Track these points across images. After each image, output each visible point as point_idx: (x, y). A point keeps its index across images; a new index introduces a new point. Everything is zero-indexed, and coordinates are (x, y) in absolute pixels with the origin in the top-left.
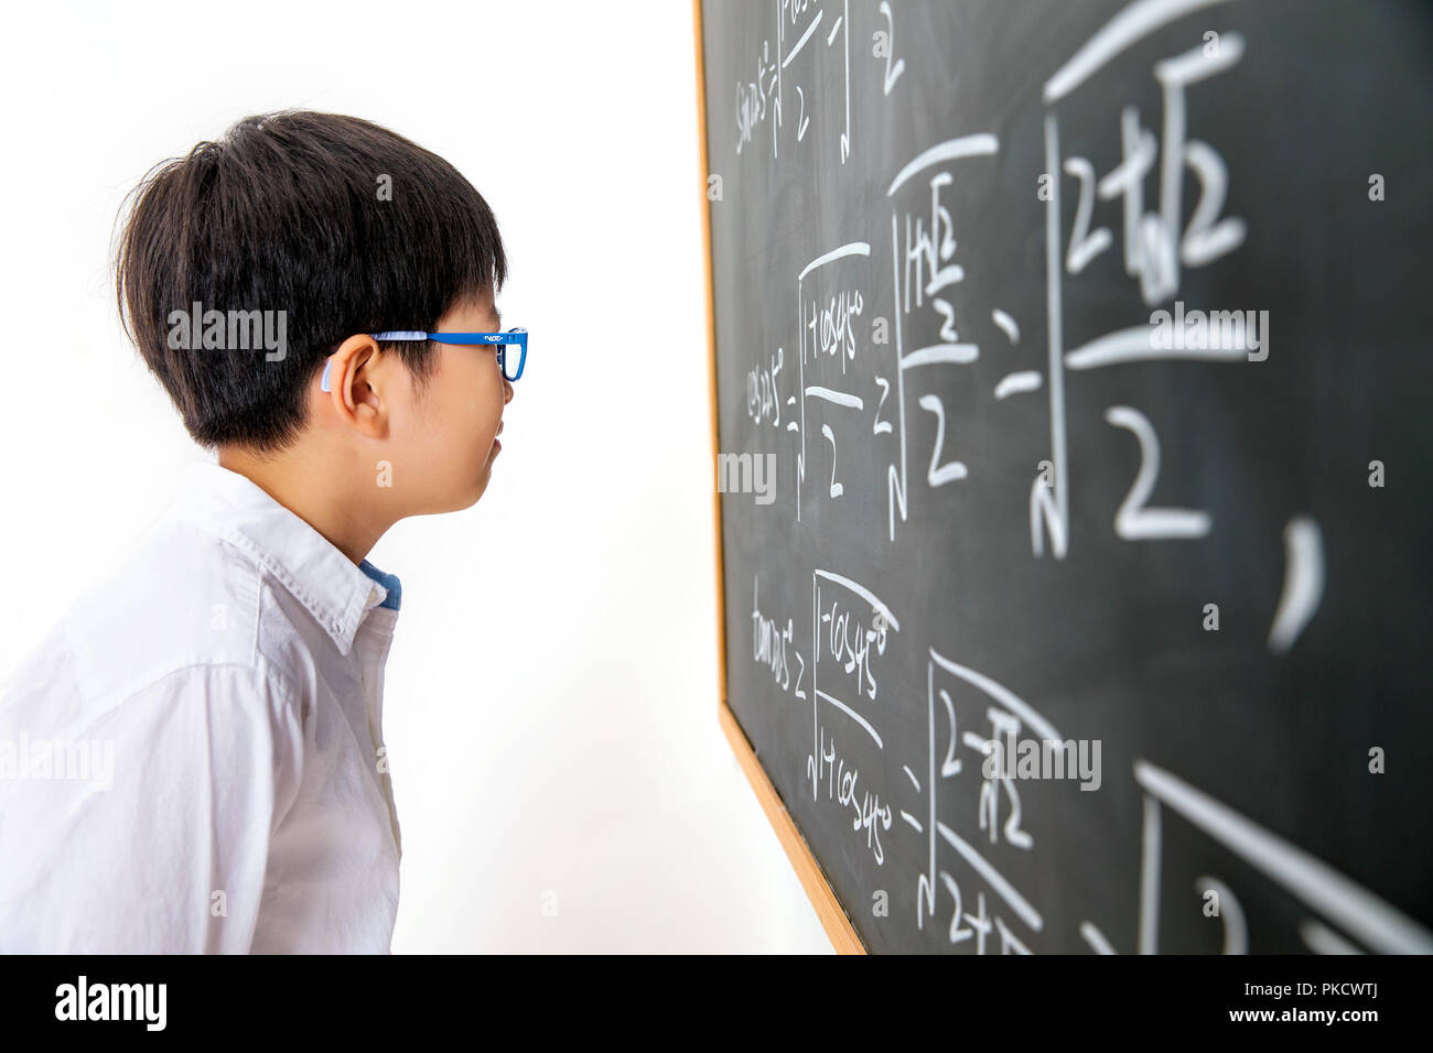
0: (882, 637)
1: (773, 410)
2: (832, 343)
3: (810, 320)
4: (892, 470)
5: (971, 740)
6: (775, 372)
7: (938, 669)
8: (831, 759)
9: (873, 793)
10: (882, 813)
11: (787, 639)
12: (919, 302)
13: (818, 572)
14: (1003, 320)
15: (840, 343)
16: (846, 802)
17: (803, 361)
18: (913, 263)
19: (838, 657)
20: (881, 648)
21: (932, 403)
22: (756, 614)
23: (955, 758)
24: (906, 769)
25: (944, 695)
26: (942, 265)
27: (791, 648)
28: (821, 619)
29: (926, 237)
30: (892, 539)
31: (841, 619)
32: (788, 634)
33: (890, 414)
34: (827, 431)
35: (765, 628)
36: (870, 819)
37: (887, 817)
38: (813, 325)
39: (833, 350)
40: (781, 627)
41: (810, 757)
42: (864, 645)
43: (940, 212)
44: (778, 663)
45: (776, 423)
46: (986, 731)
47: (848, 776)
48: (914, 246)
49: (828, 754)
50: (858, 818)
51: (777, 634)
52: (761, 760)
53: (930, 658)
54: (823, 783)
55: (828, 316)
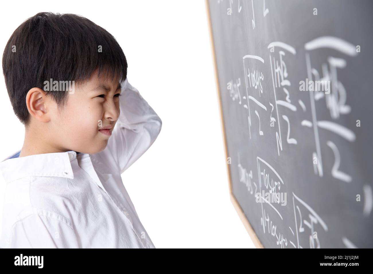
0: (279, 184)
1: (239, 98)
2: (255, 85)
3: (248, 74)
4: (277, 133)
5: (306, 222)
6: (238, 85)
7: (296, 200)
8: (268, 220)
9: (281, 234)
10: (284, 240)
11: (250, 177)
12: (279, 86)
13: (258, 158)
14: (301, 103)
15: (258, 86)
16: (274, 236)
17: (247, 87)
18: (277, 73)
19: (267, 187)
20: (279, 188)
21: (285, 118)
22: (240, 165)
23: (302, 227)
24: (290, 227)
25: (298, 207)
26: (285, 79)
27: (252, 181)
28: (261, 174)
29: (279, 67)
30: (279, 155)
31: (267, 175)
32: (251, 175)
33: (275, 116)
34: (256, 112)
35: (243, 171)
36: (281, 242)
37: (286, 242)
38: (249, 76)
39: (256, 87)
40: (248, 172)
41: (262, 219)
42: (274, 186)
43: (283, 63)
44: (248, 184)
45: (240, 103)
46: (309, 220)
47: (274, 227)
48: (276, 68)
49: (267, 218)
50: (278, 241)
51: (247, 174)
52: (246, 217)
53: (293, 195)
54: (266, 228)
55: (253, 76)
